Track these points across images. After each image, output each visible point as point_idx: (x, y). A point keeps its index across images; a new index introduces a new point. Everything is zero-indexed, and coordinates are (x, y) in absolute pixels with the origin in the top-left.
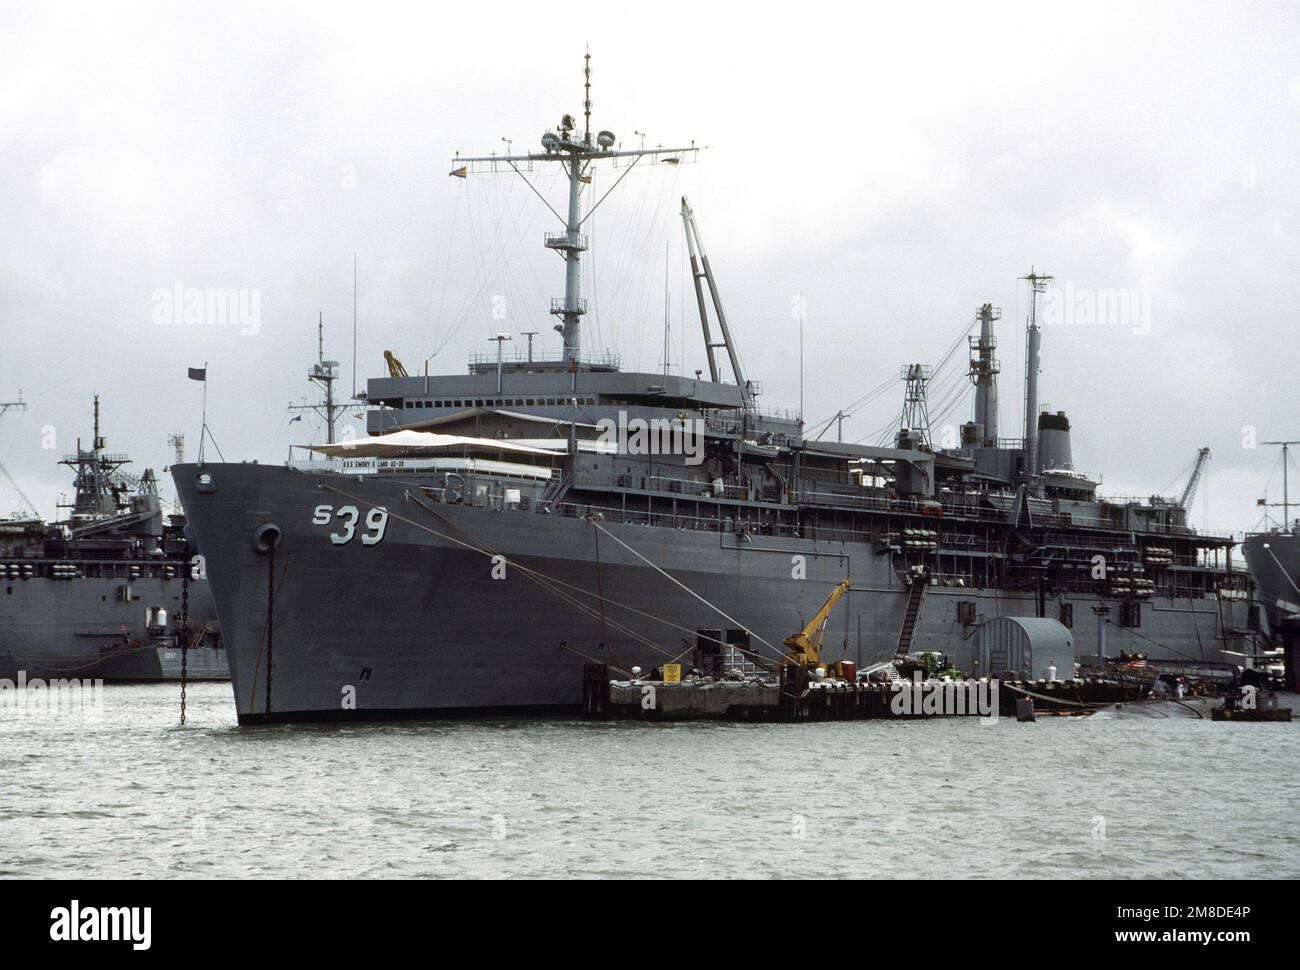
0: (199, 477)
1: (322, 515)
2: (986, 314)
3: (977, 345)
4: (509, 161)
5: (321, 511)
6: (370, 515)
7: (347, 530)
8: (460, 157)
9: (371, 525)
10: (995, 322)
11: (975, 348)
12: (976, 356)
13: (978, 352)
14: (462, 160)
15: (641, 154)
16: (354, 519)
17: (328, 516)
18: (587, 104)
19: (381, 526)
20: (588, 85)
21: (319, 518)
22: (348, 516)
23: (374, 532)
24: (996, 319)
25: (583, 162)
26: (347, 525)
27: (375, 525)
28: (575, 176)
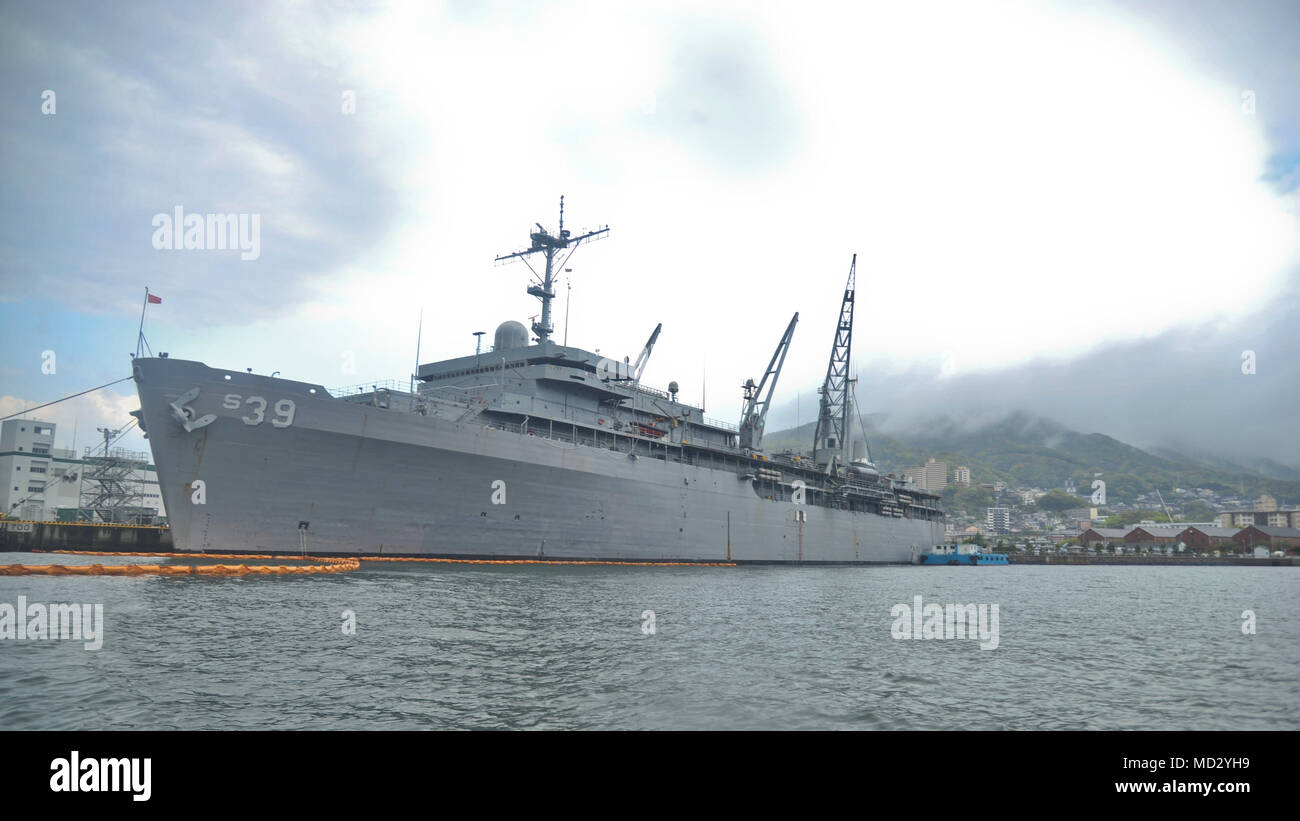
1: (231, 401)
5: (230, 398)
6: (278, 405)
7: (257, 415)
9: (281, 413)
15: (581, 239)
16: (263, 407)
17: (238, 403)
19: (290, 414)
21: (229, 404)
22: (257, 404)
23: (284, 419)
26: (256, 411)
27: (283, 413)
28: (550, 258)
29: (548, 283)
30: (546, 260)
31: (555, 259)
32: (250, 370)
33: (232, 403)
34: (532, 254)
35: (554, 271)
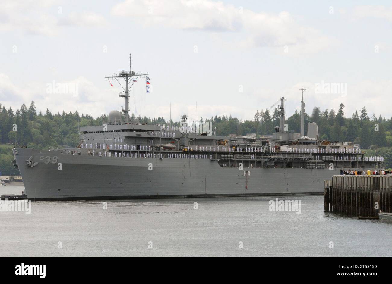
1: (42, 158)
2: (282, 100)
4: (115, 78)
5: (42, 157)
6: (53, 158)
10: (284, 102)
13: (281, 109)
15: (138, 76)
16: (50, 158)
20: (130, 60)
22: (48, 158)
23: (55, 161)
24: (285, 101)
25: (128, 78)
26: (48, 160)
27: (55, 160)
28: (127, 81)
29: (127, 92)
30: (125, 82)
31: (129, 81)
34: (120, 78)
35: (129, 86)
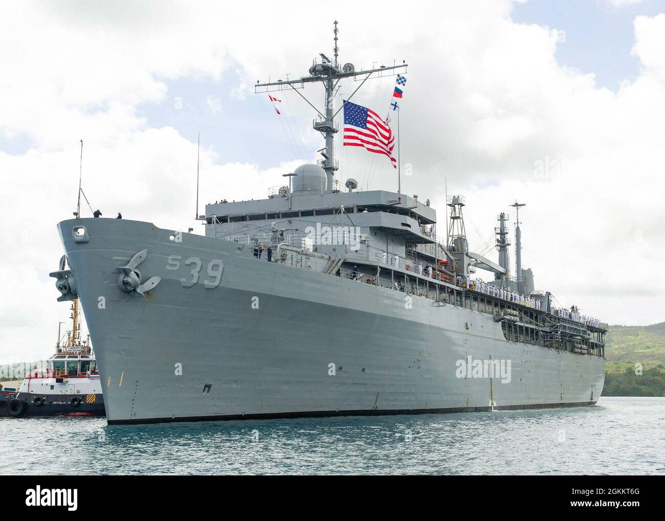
0: (76, 229)
2: (502, 218)
3: (499, 232)
4: (290, 84)
5: (172, 259)
6: (210, 265)
7: (193, 275)
8: (259, 84)
9: (211, 273)
10: (505, 221)
11: (497, 234)
12: (498, 237)
13: (499, 235)
14: (261, 85)
15: (371, 72)
16: (198, 268)
17: (178, 263)
18: (336, 50)
19: (218, 274)
20: (336, 39)
21: (171, 265)
22: (193, 265)
23: (213, 278)
24: (507, 220)
25: (335, 81)
26: (193, 272)
27: (214, 273)
29: (331, 118)
32: (191, 229)
33: (173, 263)
